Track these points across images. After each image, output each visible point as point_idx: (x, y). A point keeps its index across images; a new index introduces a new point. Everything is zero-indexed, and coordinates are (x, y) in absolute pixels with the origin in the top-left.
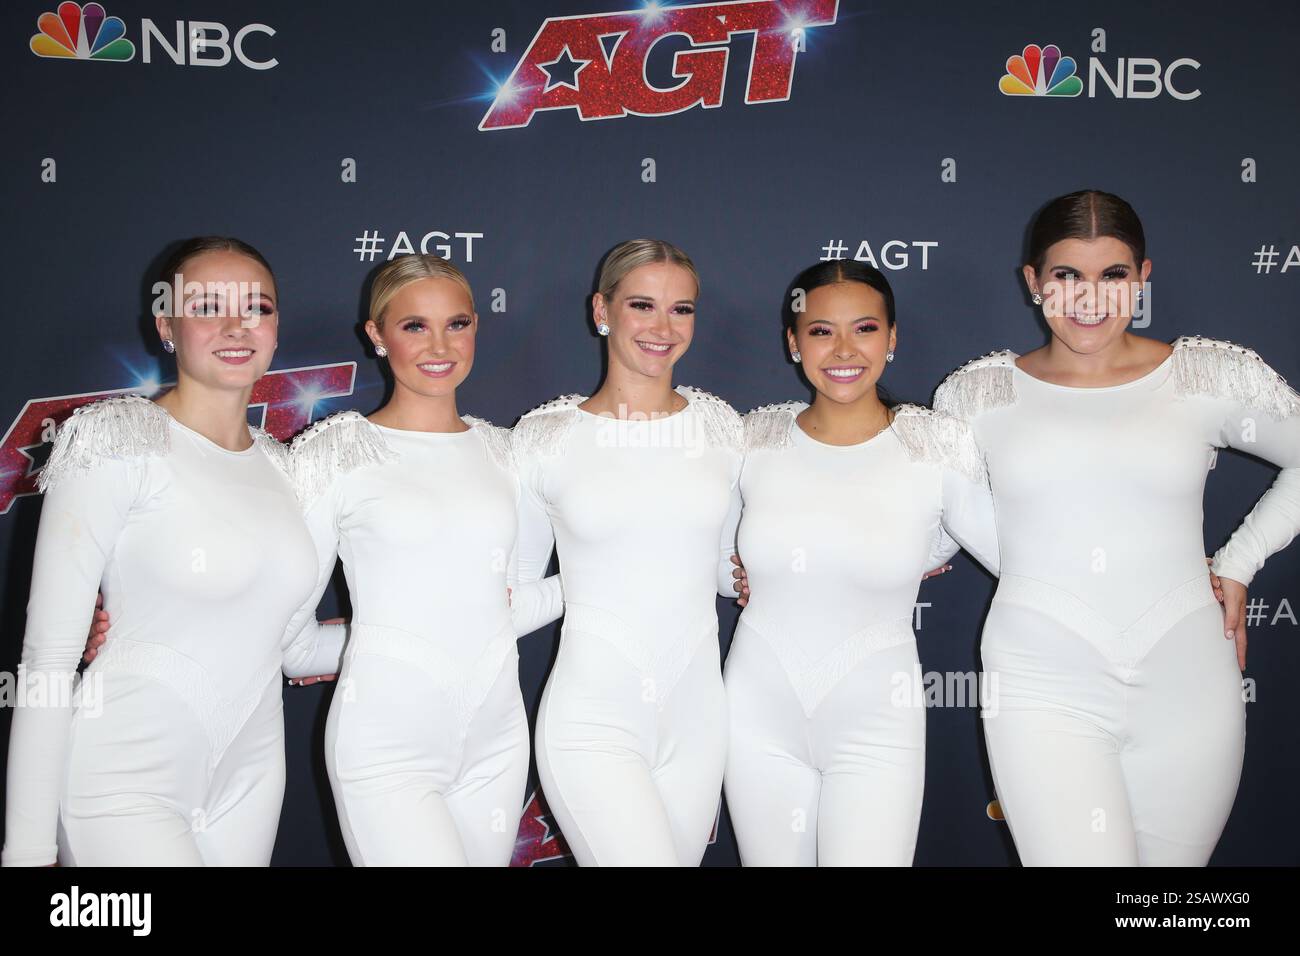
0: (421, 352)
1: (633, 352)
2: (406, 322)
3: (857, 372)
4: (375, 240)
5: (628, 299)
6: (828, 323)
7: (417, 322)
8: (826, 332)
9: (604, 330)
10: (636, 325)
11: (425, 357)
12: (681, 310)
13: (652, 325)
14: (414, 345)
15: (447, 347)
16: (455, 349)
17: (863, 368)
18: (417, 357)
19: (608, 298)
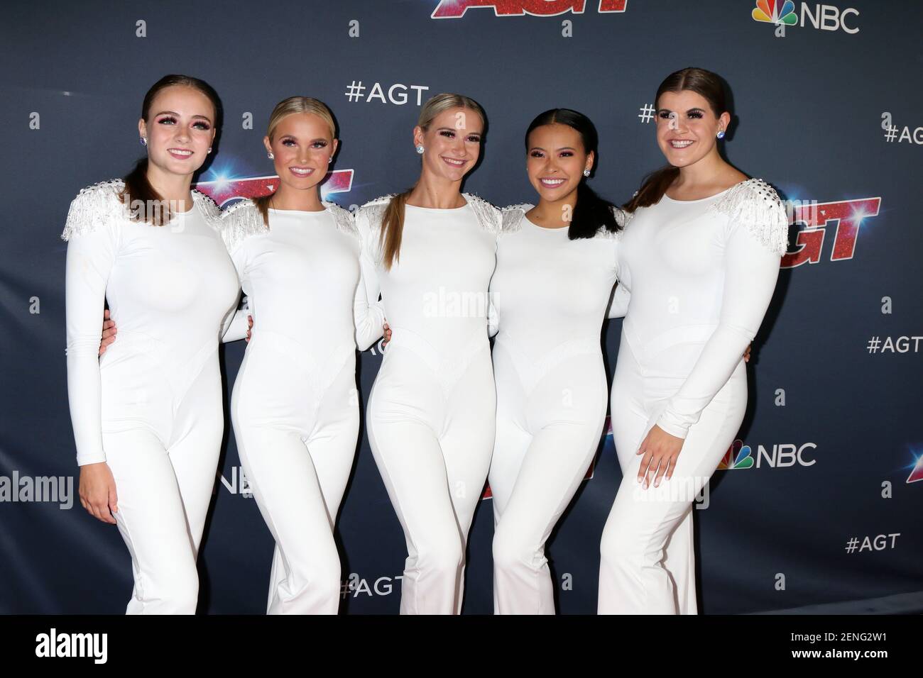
0: (292, 159)
1: (440, 164)
2: (284, 139)
3: (560, 182)
4: (359, 88)
5: (440, 129)
6: (542, 149)
7: (291, 139)
8: (540, 155)
9: (421, 150)
10: (442, 146)
11: (293, 163)
12: (472, 139)
13: (453, 147)
14: (289, 154)
15: (309, 159)
16: (314, 161)
17: (565, 179)
18: (289, 162)
19: (425, 129)
